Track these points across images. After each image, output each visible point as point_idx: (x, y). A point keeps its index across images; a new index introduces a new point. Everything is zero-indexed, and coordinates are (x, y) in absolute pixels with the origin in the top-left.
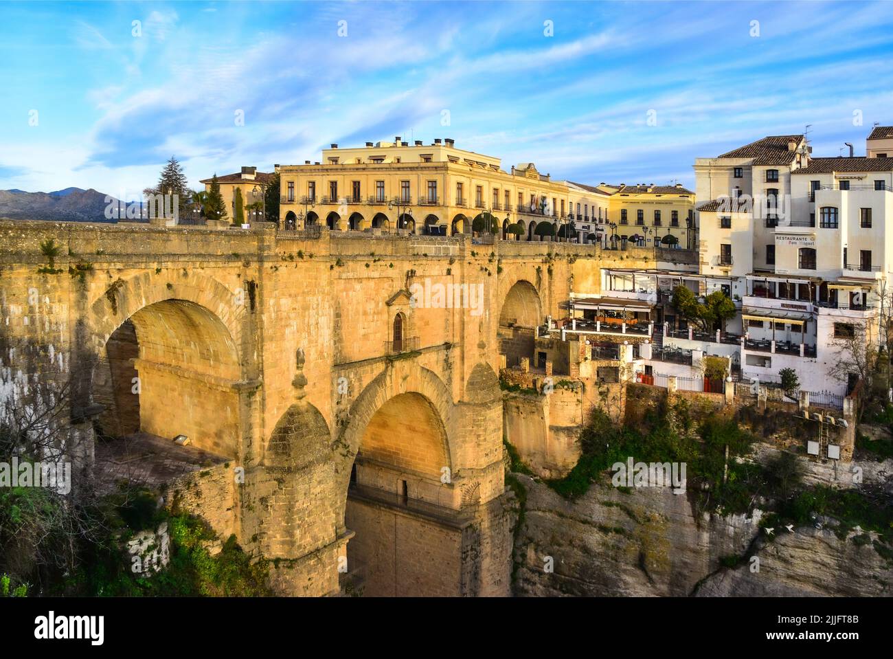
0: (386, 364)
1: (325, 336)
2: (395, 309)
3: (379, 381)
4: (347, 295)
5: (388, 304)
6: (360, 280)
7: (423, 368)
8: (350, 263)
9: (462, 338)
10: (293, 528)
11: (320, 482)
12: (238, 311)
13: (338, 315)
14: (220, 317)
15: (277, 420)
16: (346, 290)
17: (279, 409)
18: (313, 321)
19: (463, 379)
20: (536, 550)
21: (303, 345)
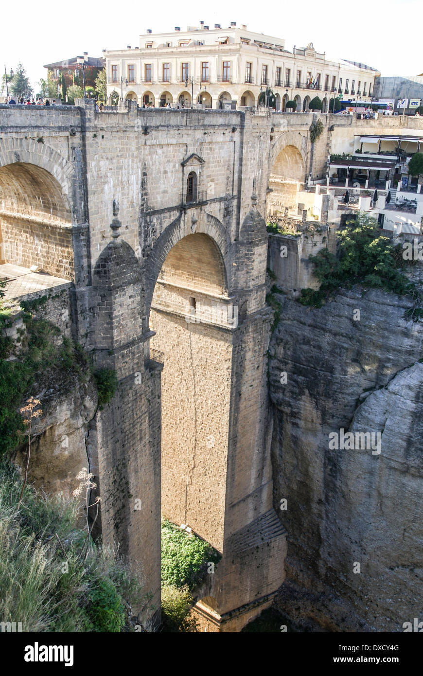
0: (181, 211)
1: (135, 191)
2: (188, 169)
3: (175, 224)
4: (152, 158)
5: (183, 165)
6: (161, 146)
7: (208, 215)
8: (154, 132)
9: (239, 192)
10: (112, 328)
11: (130, 297)
12: (68, 171)
13: (145, 174)
14: (55, 176)
15: (100, 253)
16: (150, 154)
17: (101, 245)
18: (125, 179)
19: (238, 223)
20: (284, 348)
21: (118, 198)
